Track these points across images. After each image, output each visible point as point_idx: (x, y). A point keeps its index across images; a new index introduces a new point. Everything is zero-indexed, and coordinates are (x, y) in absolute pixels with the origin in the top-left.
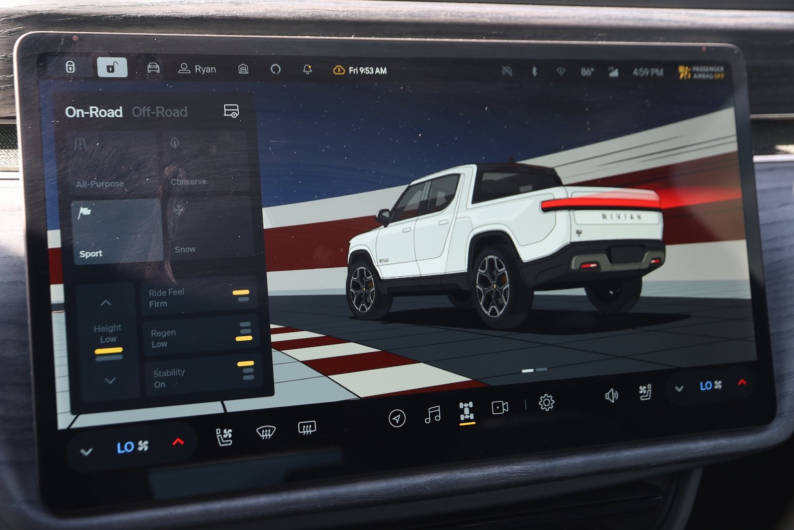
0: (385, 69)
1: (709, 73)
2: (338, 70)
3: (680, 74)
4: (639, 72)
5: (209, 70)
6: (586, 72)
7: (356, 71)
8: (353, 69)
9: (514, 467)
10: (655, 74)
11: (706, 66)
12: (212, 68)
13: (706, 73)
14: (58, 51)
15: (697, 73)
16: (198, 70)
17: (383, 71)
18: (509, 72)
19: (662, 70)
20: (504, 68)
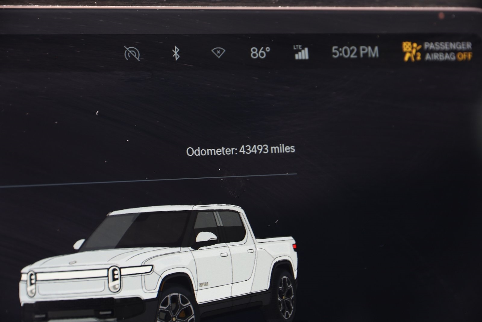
1: (449, 52)
3: (404, 54)
6: (257, 53)
10: (366, 55)
11: (444, 41)
13: (444, 52)
15: (431, 52)
19: (376, 48)
20: (127, 49)
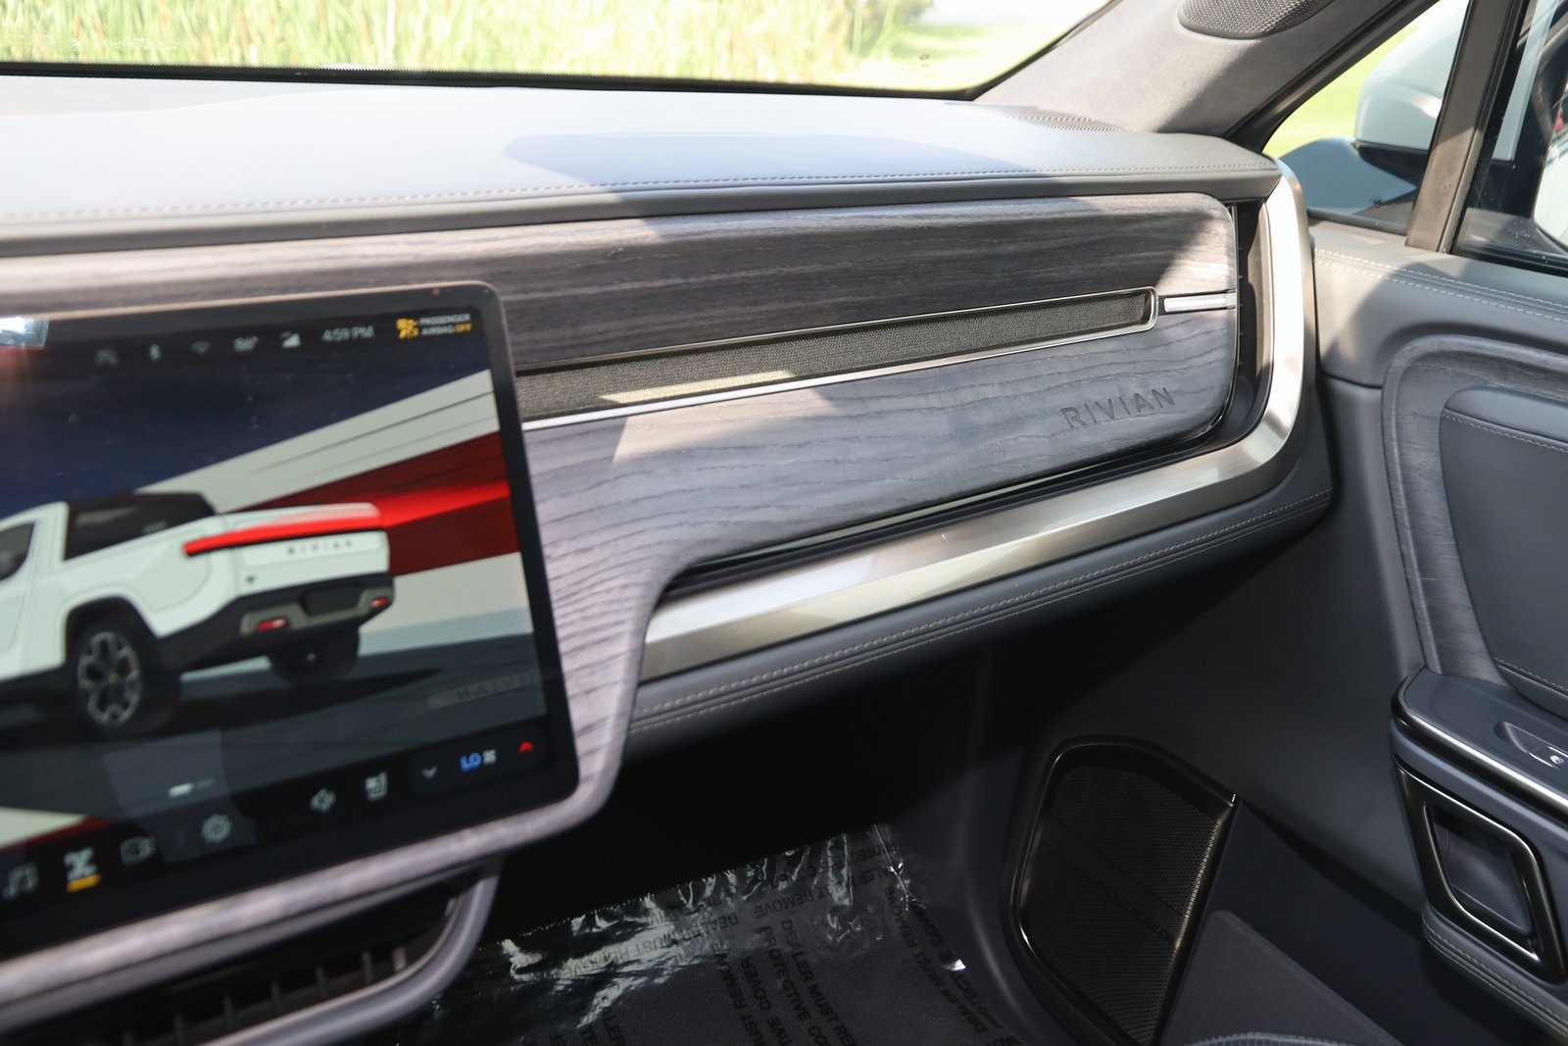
3: (399, 332)
4: (332, 334)
6: (244, 345)
11: (440, 315)
13: (442, 325)
19: (370, 329)
20: (101, 353)
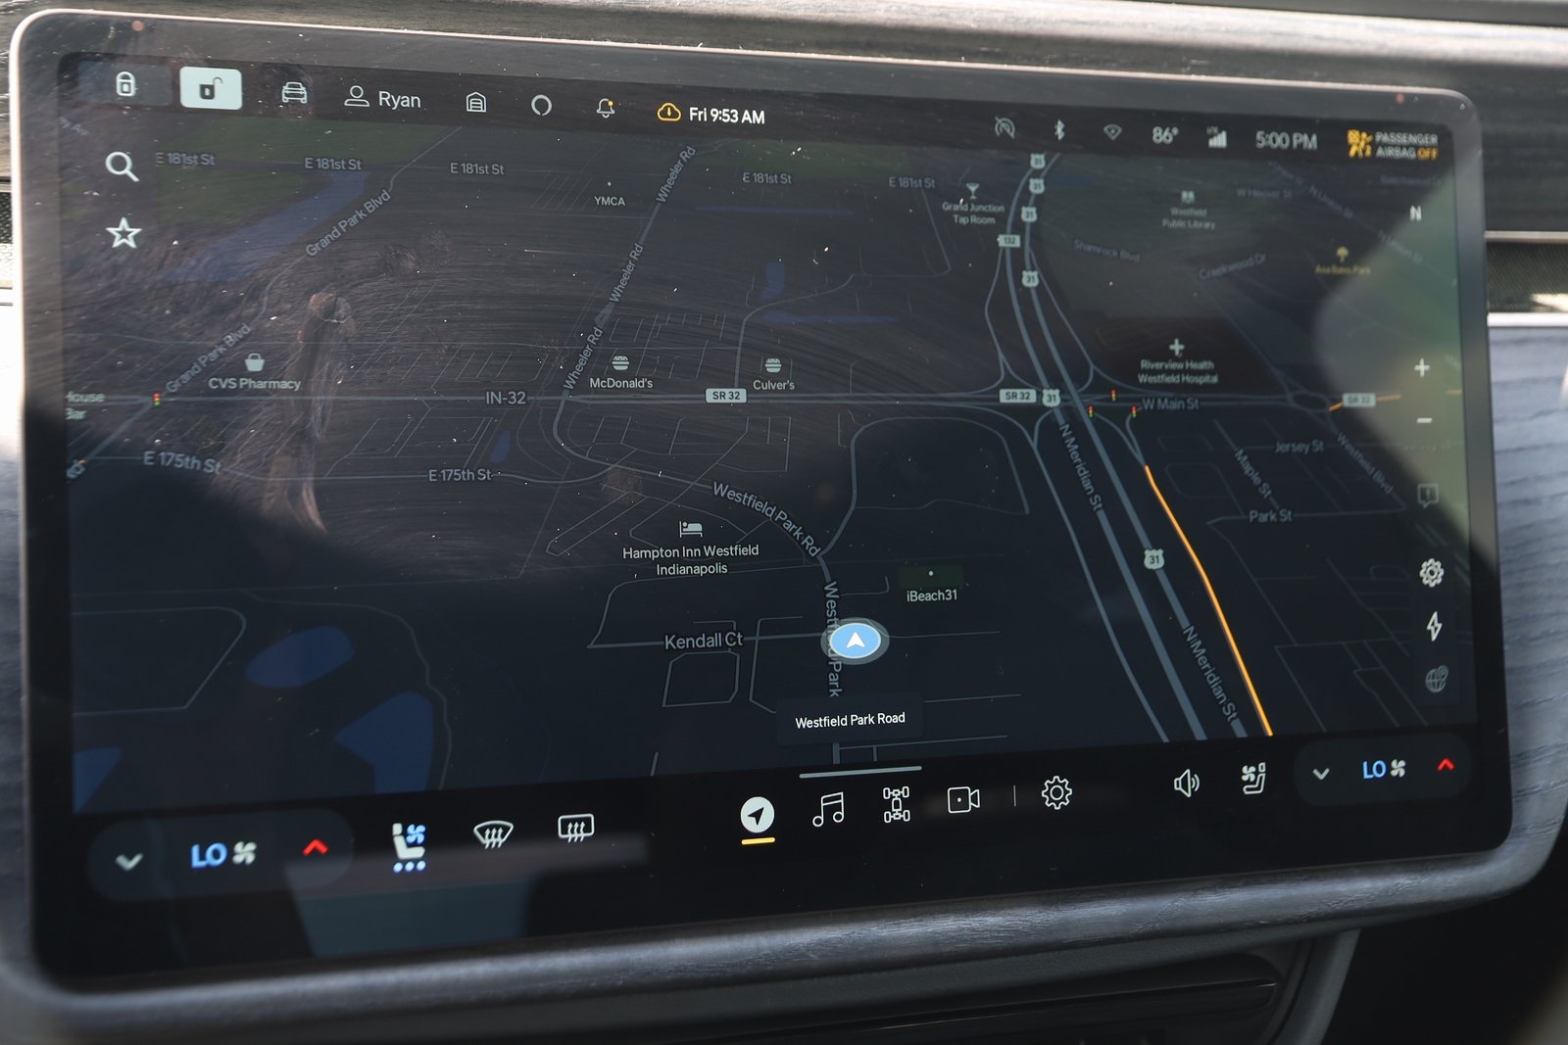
0: (762, 113)
1: (1408, 147)
2: (668, 111)
3: (1350, 147)
4: (1266, 139)
5: (408, 102)
6: (1162, 136)
7: (702, 116)
8: (697, 112)
9: (987, 919)
10: (1300, 146)
11: (1402, 132)
12: (413, 98)
13: (1401, 147)
14: (103, 51)
15: (1385, 146)
16: (384, 101)
17: (759, 118)
18: (1008, 131)
19: (1314, 138)
20: (1000, 121)
